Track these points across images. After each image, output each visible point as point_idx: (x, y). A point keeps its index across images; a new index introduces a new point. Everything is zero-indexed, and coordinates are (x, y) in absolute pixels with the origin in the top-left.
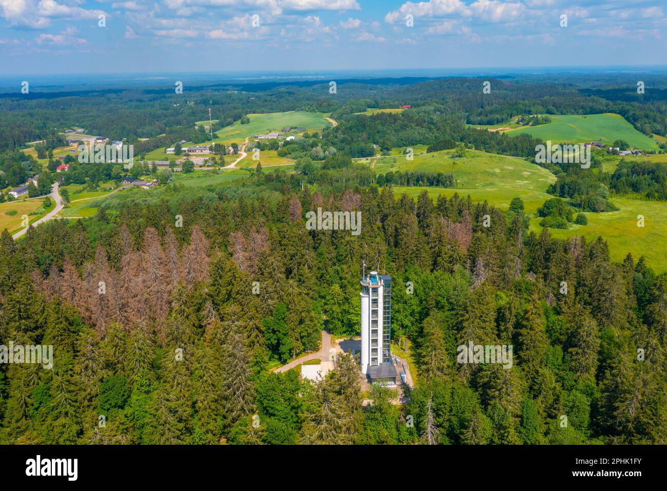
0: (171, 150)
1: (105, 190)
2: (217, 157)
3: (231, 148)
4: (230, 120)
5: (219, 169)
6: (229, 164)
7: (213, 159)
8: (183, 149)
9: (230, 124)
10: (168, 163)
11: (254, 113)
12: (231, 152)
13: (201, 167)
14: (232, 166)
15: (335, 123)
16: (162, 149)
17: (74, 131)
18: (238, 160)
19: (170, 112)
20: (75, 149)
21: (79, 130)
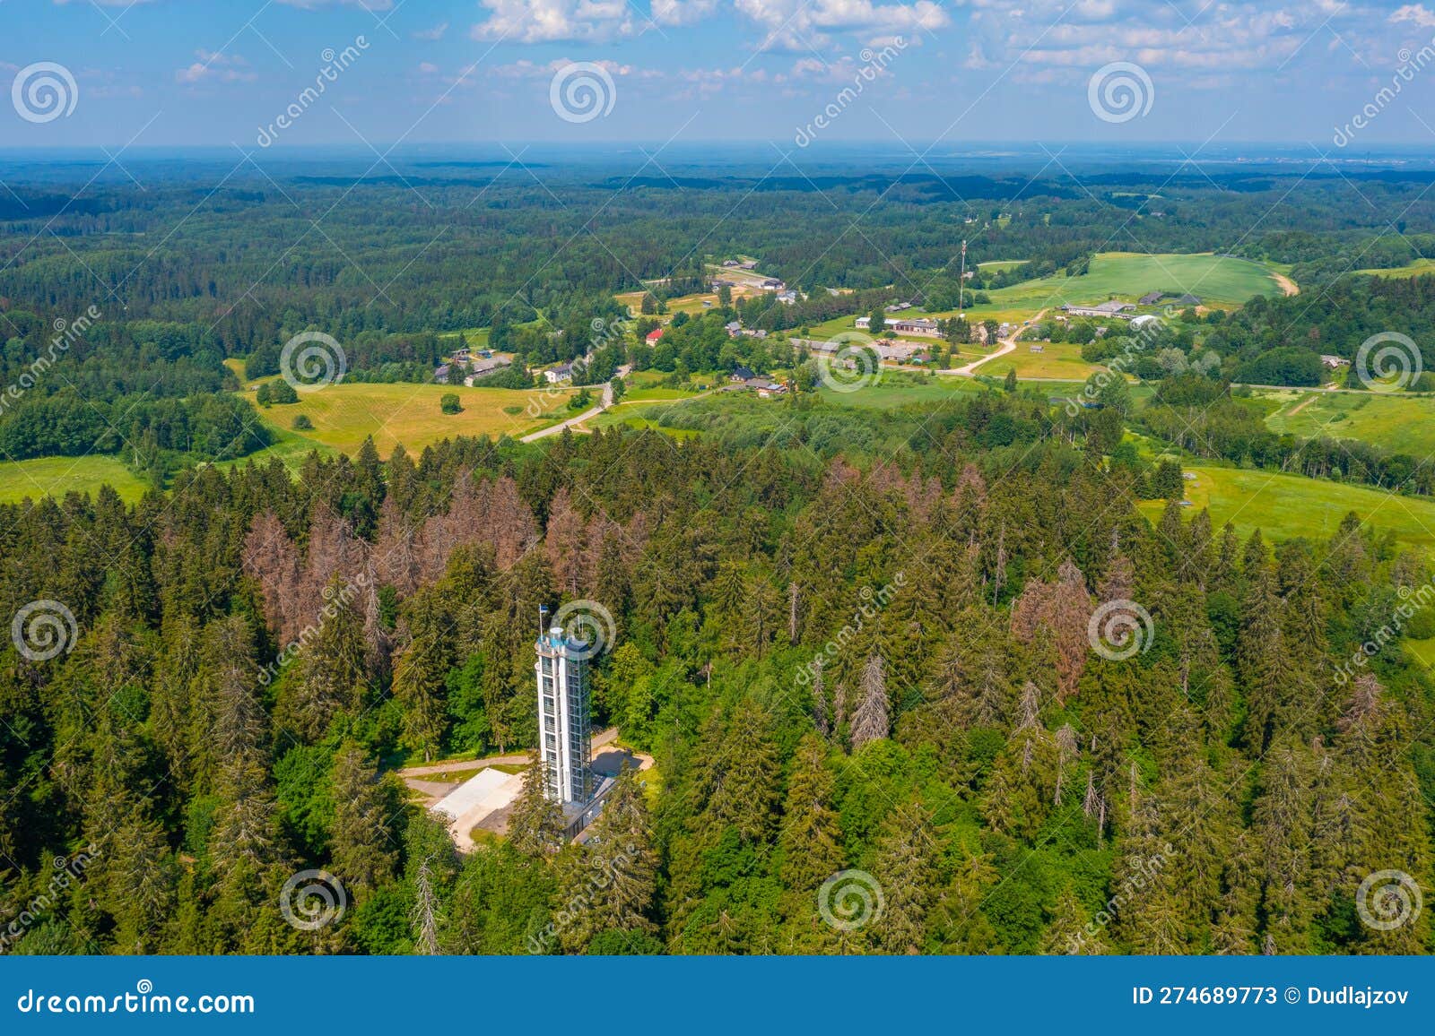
0: (863, 322)
1: (691, 389)
2: (946, 347)
3: (983, 331)
4: (1046, 263)
5: (933, 374)
6: (962, 363)
7: (937, 349)
8: (887, 322)
9: (1043, 273)
11: (1124, 250)
12: (982, 339)
13: (901, 363)
14: (965, 370)
16: (850, 320)
17: (739, 262)
18: (989, 358)
19: (934, 236)
20: (712, 300)
21: (750, 262)
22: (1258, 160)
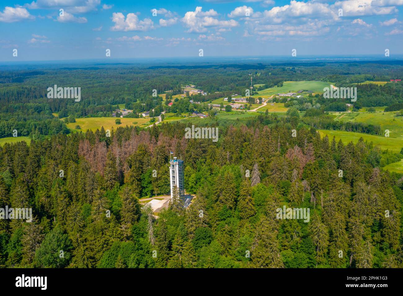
0: (226, 99)
1: (182, 117)
2: (248, 105)
3: (258, 100)
4: (272, 84)
5: (246, 111)
6: (253, 109)
7: (246, 105)
8: (232, 99)
9: (271, 87)
10: (220, 105)
11: (291, 81)
12: (258, 102)
13: (237, 109)
14: (254, 110)
16: (222, 99)
17: (190, 86)
18: (260, 107)
20: (184, 95)
21: (193, 86)
22: (322, 59)
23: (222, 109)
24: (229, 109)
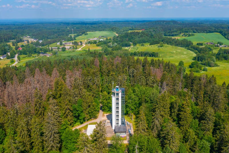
0: (58, 43)
1: (33, 57)
2: (75, 46)
3: (80, 43)
4: (81, 34)
5: (75, 50)
6: (79, 48)
7: (73, 47)
8: (63, 43)
9: (81, 35)
10: (57, 48)
11: (90, 31)
13: (69, 49)
15: (117, 35)
16: (56, 43)
17: (27, 37)
18: (82, 47)
19: (60, 31)
20: (26, 43)
21: (28, 37)
23: (59, 50)
24: (64, 49)
